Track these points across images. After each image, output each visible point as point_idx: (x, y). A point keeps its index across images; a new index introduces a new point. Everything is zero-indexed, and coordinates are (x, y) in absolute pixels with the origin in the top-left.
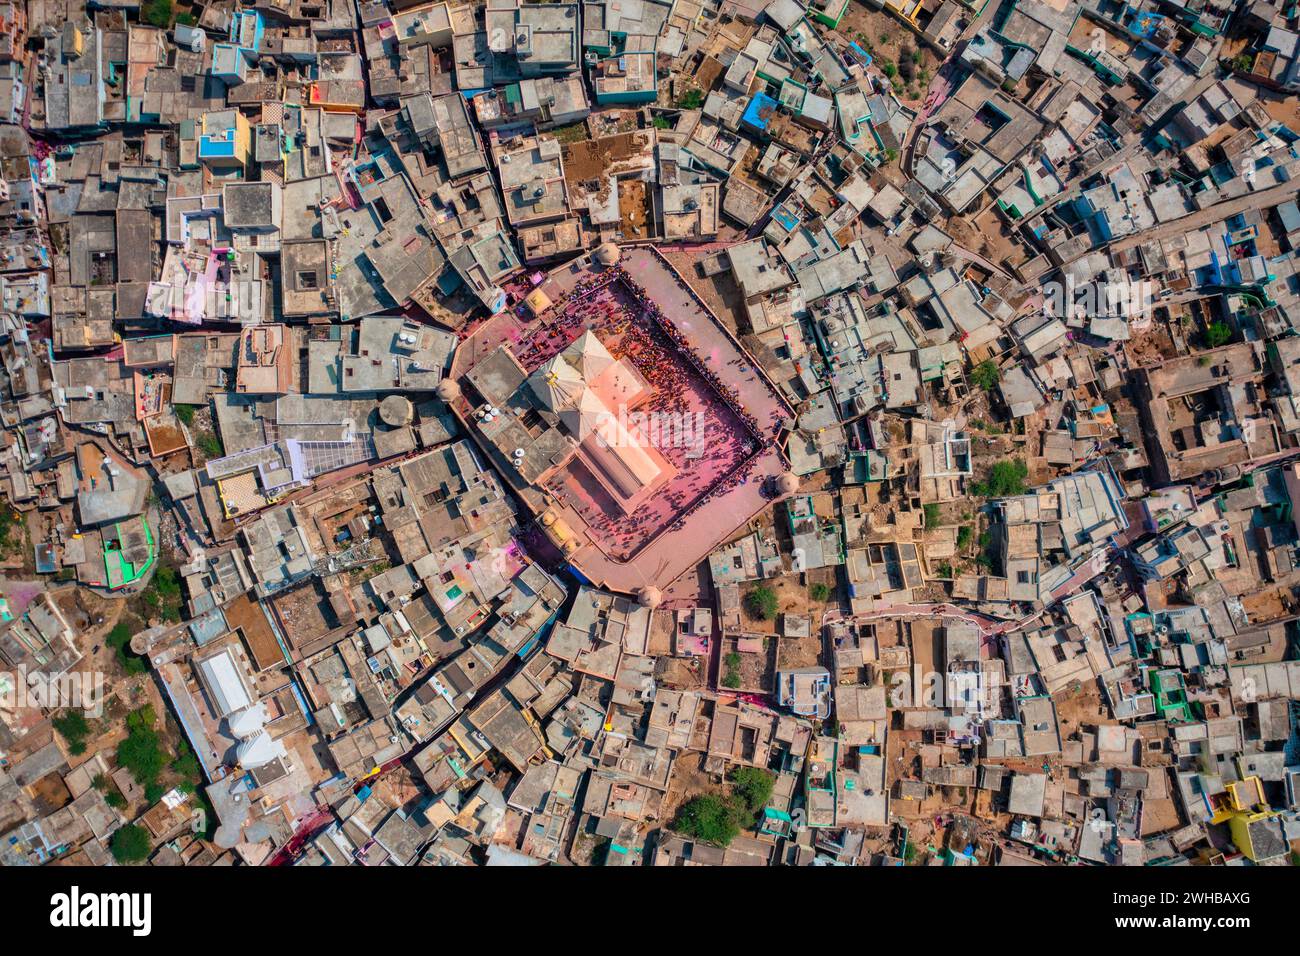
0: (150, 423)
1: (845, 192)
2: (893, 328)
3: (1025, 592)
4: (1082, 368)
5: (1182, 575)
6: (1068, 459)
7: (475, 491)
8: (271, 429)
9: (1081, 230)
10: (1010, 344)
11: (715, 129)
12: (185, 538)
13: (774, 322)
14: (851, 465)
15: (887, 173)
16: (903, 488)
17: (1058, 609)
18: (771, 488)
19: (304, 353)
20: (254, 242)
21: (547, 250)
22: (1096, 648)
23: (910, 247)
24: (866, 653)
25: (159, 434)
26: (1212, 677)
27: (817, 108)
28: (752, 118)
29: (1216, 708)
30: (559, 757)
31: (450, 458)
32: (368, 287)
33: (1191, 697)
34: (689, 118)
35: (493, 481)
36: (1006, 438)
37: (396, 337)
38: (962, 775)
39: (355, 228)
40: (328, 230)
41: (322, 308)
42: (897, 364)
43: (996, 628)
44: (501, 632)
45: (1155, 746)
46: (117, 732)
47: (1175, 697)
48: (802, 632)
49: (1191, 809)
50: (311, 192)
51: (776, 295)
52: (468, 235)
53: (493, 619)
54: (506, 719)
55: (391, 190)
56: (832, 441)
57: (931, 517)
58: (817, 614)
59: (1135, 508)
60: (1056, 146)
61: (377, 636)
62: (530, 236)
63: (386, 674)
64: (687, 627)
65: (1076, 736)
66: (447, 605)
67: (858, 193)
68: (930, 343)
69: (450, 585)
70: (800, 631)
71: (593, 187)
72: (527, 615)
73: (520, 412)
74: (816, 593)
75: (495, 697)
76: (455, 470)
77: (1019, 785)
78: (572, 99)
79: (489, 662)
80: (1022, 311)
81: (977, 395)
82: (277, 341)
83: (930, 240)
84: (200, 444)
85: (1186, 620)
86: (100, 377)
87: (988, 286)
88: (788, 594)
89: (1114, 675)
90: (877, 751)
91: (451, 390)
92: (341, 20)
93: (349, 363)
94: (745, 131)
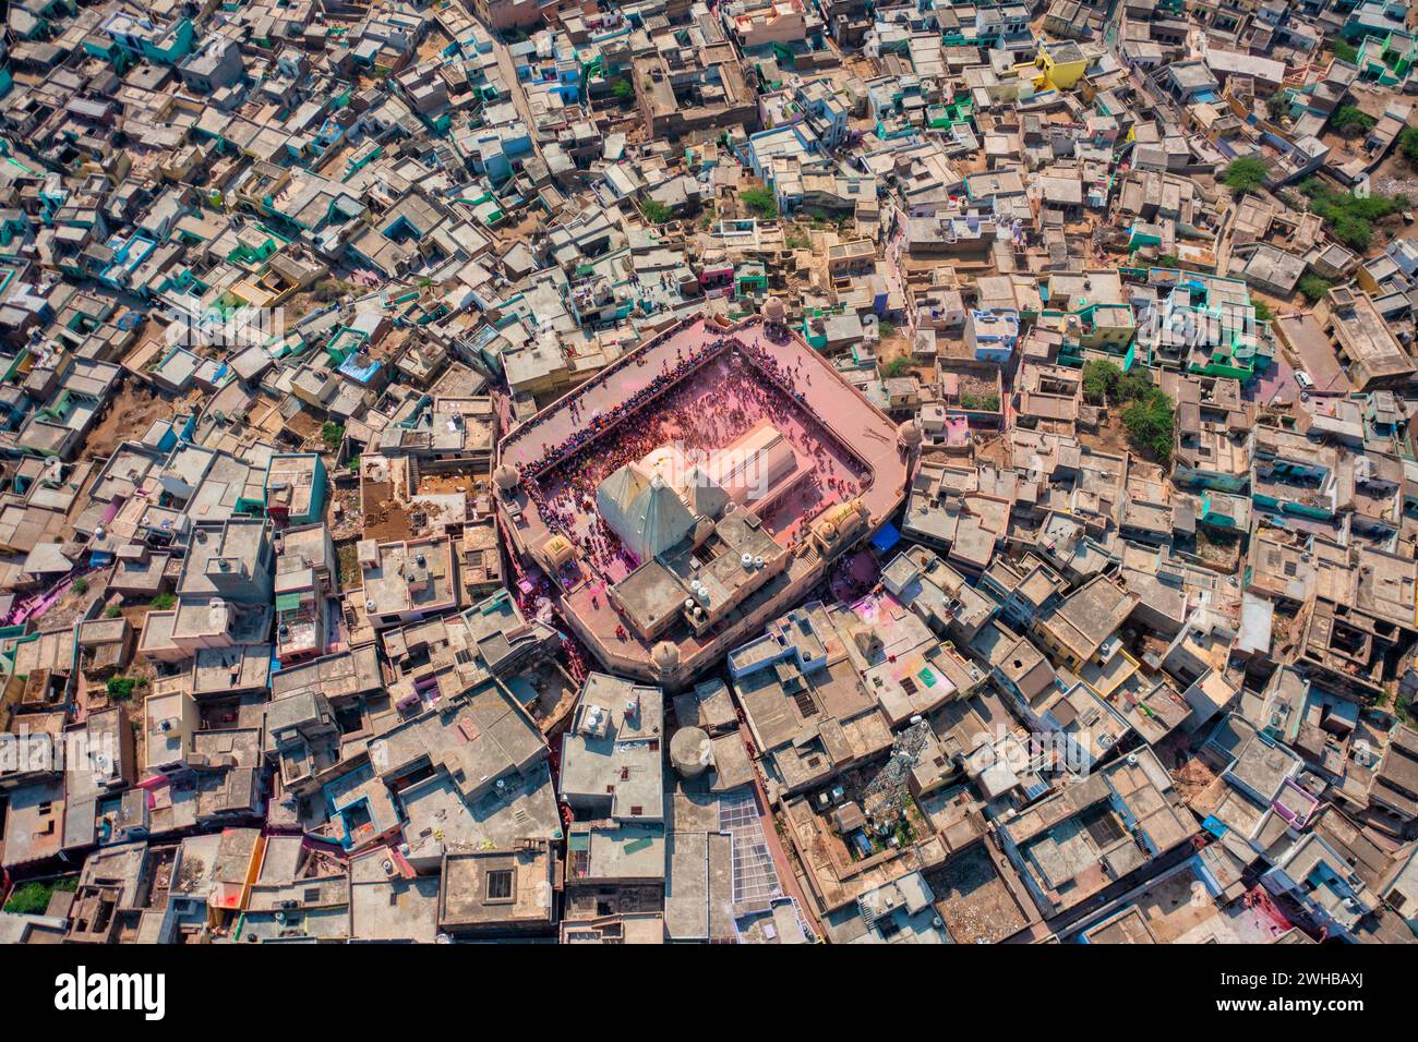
1: (457, 305)
11: (372, 412)
21: (492, 558)
27: (368, 322)
30: (1114, 564)
31: (754, 678)
34: (355, 430)
39: (432, 820)
41: (543, 860)
48: (929, 337)
57: (800, 244)
61: (997, 782)
62: (472, 577)
66: (942, 688)
68: (624, 242)
69: (918, 682)
71: (422, 520)
72: (946, 590)
73: (695, 562)
76: (767, 671)
79: (1007, 645)
90: (1044, 282)
92: (127, 866)
93: (622, 811)
94: (378, 384)
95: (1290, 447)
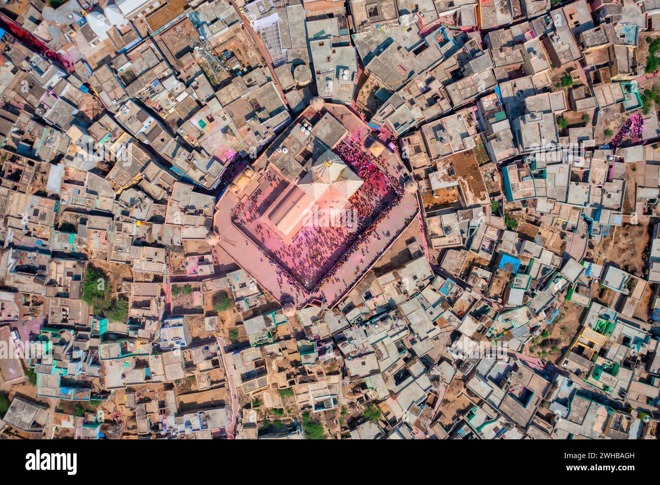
1: (468, 319)
2: (392, 357)
7: (261, 127)
8: (283, 4)
10: (393, 424)
11: (495, 238)
13: (385, 289)
14: (308, 343)
16: (300, 374)
18: (287, 300)
19: (330, 16)
21: (409, 150)
23: (442, 359)
24: (204, 365)
27: (516, 297)
28: (504, 260)
30: (118, 197)
31: (279, 110)
32: (374, 48)
34: (500, 222)
35: (269, 137)
37: (345, 68)
39: (408, 34)
40: (405, 19)
41: (358, 22)
42: (371, 362)
44: (183, 153)
48: (208, 328)
50: (426, 5)
52: (412, 102)
53: (189, 148)
55: (433, 52)
56: (321, 330)
57: (285, 392)
58: (221, 334)
62: (416, 138)
64: (202, 261)
66: (195, 121)
67: (469, 326)
68: (386, 380)
69: (206, 121)
70: (208, 326)
71: (451, 172)
72: (195, 168)
73: (310, 148)
74: (233, 332)
75: (146, 156)
76: (272, 115)
78: (502, 152)
79: (167, 147)
81: (361, 409)
88: (230, 316)
90: (148, 378)
91: (318, 105)
92: (532, 7)
93: (327, 43)
94: (497, 257)
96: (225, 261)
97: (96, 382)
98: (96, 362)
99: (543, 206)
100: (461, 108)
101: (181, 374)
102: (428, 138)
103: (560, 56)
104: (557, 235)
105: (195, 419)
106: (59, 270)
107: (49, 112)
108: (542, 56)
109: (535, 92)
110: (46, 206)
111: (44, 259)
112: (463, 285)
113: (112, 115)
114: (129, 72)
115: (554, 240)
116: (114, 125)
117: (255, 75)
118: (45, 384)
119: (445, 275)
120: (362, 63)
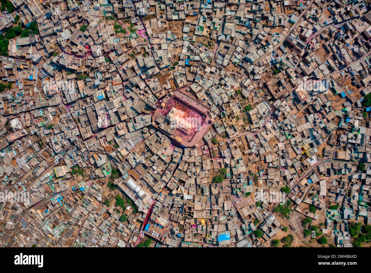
0: (105, 146)
1: (206, 70)
2: (221, 90)
3: (257, 126)
4: (255, 85)
5: (283, 114)
6: (258, 101)
7: (163, 139)
8: (125, 140)
9: (248, 62)
10: (242, 85)
11: (181, 67)
12: (116, 163)
13: (202, 95)
14: (221, 114)
15: (212, 64)
16: (231, 115)
17: (264, 127)
18: (210, 122)
19: (127, 126)
20: (112, 111)
21: (161, 96)
22: (273, 131)
23: (220, 75)
24: (234, 144)
25: (107, 147)
26: (294, 129)
27: (197, 58)
28: (187, 63)
29: (296, 134)
30: (190, 177)
31: (157, 135)
32: (134, 112)
33: (292, 134)
34: (176, 67)
35: (165, 136)
36: (246, 101)
37: (142, 118)
38: (257, 159)
39: (128, 103)
40: (124, 104)
41: (128, 117)
42: (224, 95)
43: (255, 134)
44: (174, 160)
45: (288, 144)
46: (114, 201)
47: (289, 135)
48: (223, 144)
49: (298, 153)
50: (119, 99)
51: (200, 91)
52: (148, 98)
53: (172, 158)
54: (180, 174)
55: (131, 94)
56: (217, 111)
57: (238, 118)
58: (225, 140)
59: (272, 106)
60: (239, 49)
61: (154, 167)
62: (158, 95)
63: (158, 173)
64: (204, 149)
65: (275, 147)
66: (164, 158)
67: (208, 70)
68: (228, 90)
69: (164, 155)
70: (222, 144)
71: (165, 83)
72: (178, 156)
73: (166, 123)
74: (223, 137)
75: (177, 171)
76: (158, 136)
77: (267, 158)
78: (157, 70)
79: (174, 166)
80: (242, 79)
81: (239, 96)
82: (122, 126)
83: (223, 73)
84: (114, 147)
85: (286, 121)
86: (93, 141)
87: (235, 77)
88: (218, 139)
89: (278, 135)
90: (241, 159)
91: (154, 124)
92: (114, 69)
93: (135, 125)
94: (186, 66)
95: (221, 200)
96: (203, 143)
97: (246, 175)
98: (239, 175)
99: (170, 56)
100: (146, 84)
101: (238, 150)
102: (157, 91)
103: (127, 59)
104: (177, 49)
105: (252, 144)
106: (215, 191)
107: (169, 203)
108: (128, 64)
109: (138, 63)
110: (197, 199)
111: (213, 197)
112: (196, 73)
113: (167, 183)
114: (153, 181)
115: (179, 50)
116: (170, 183)
117: (148, 144)
118: (250, 190)
119: (194, 79)
120: (139, 114)
